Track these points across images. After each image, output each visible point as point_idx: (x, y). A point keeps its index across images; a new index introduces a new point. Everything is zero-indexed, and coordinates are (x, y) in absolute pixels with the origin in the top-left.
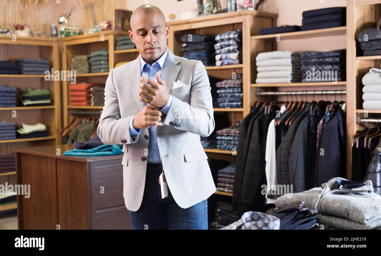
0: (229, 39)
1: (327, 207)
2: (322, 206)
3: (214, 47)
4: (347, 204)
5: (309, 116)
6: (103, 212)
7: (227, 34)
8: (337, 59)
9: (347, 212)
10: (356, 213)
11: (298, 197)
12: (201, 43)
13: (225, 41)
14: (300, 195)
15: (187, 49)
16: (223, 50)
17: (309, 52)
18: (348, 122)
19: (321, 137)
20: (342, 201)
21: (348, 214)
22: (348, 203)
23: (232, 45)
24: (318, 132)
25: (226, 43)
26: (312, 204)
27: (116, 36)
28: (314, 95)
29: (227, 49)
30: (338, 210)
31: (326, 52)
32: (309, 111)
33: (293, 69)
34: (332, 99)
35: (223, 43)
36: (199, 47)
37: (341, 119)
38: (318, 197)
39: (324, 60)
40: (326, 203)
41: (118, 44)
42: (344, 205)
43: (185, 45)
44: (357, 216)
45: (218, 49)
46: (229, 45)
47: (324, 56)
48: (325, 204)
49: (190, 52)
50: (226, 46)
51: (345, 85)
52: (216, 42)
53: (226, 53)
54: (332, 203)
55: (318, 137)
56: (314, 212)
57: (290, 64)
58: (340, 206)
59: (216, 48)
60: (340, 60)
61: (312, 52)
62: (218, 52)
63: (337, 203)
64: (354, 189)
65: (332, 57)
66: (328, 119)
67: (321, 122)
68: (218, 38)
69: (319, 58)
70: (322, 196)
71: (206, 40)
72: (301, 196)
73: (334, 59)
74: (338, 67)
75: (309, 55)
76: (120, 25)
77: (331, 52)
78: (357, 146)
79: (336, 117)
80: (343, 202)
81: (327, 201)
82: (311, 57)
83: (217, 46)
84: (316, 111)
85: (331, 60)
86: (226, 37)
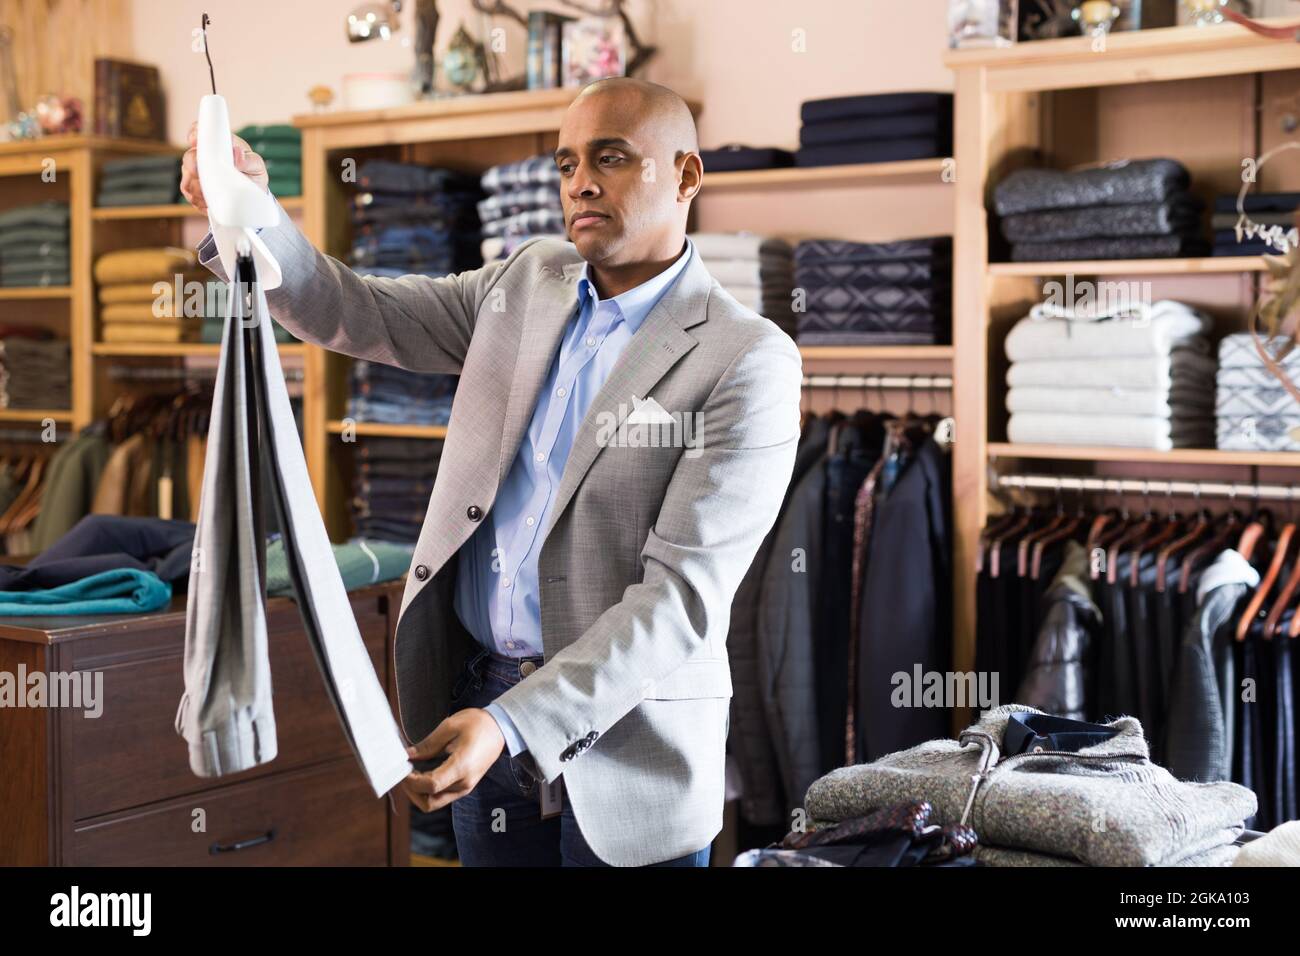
0: (534, 186)
1: (1005, 819)
2: (986, 815)
3: (475, 213)
4: (1076, 807)
5: (826, 465)
6: (103, 828)
7: (524, 167)
8: (923, 271)
9: (1079, 836)
10: (1113, 842)
11: (895, 784)
12: (427, 195)
13: (518, 193)
14: (899, 776)
15: (377, 214)
16: (513, 223)
17: (823, 243)
18: (959, 486)
19: (869, 537)
20: (1056, 798)
21: (1084, 843)
22: (1080, 806)
23: (546, 206)
24: (859, 519)
25: (524, 198)
26: (946, 806)
27: (100, 156)
28: (836, 389)
29: (524, 218)
30: (1047, 829)
31: (884, 246)
32: (825, 446)
33: (765, 298)
34: (898, 406)
35: (510, 199)
36: (419, 207)
37: (933, 474)
38: (971, 783)
39: (874, 270)
40: (1000, 803)
41: (109, 183)
42: (1066, 812)
43: (367, 199)
44: (1116, 851)
45: (493, 220)
46: (534, 207)
47: (877, 257)
48: (998, 808)
49: (387, 224)
50: (522, 209)
51: (949, 361)
52: (486, 194)
53: (520, 233)
54: (1021, 806)
55: (858, 536)
56: (968, 841)
57: (755, 279)
58: (1054, 816)
59: (484, 215)
60: (934, 272)
61: (835, 242)
62: (491, 228)
63: (1041, 803)
64: (1085, 751)
65: (904, 261)
66: (891, 474)
67: (869, 485)
68: (491, 179)
69: (857, 264)
70: (982, 781)
71: (449, 186)
72: (902, 779)
73: (912, 270)
74: (925, 297)
75: (821, 250)
76: (113, 116)
77: (899, 244)
78: (995, 570)
79: (917, 470)
80: (1062, 802)
81: (1001, 796)
82: (830, 258)
83: (490, 207)
84: (849, 448)
85: (900, 271)
86: (524, 176)
